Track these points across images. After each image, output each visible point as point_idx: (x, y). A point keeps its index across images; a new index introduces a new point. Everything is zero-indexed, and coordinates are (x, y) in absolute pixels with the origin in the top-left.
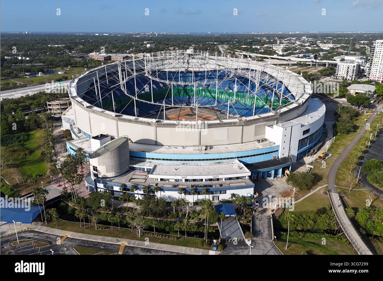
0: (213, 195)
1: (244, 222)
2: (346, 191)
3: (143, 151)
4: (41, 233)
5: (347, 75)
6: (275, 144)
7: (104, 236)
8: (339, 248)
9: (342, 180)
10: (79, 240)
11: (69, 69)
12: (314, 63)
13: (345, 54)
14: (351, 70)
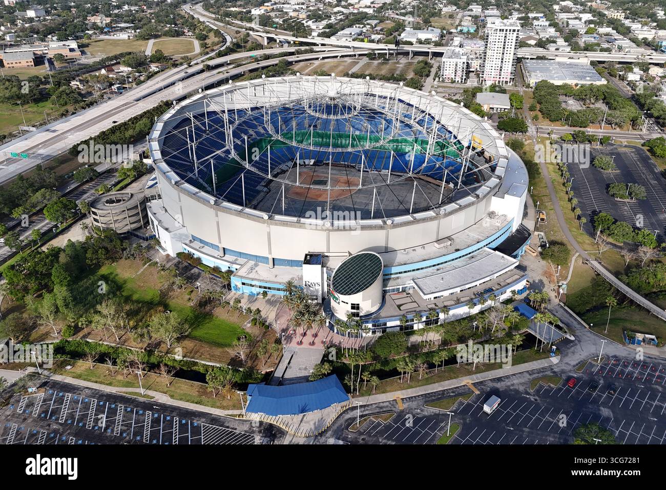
2: (598, 256)
4: (365, 406)
5: (455, 76)
7: (438, 382)
9: (583, 243)
14: (460, 68)
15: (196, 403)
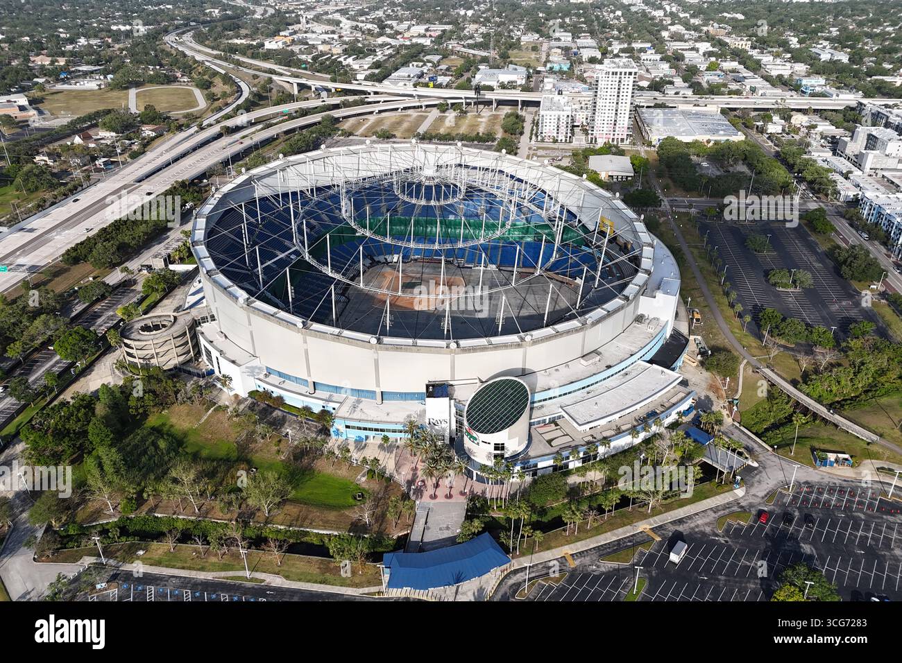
2: (768, 361)
4: (530, 567)
5: (558, 133)
7: (610, 530)
14: (563, 123)
15: (321, 583)
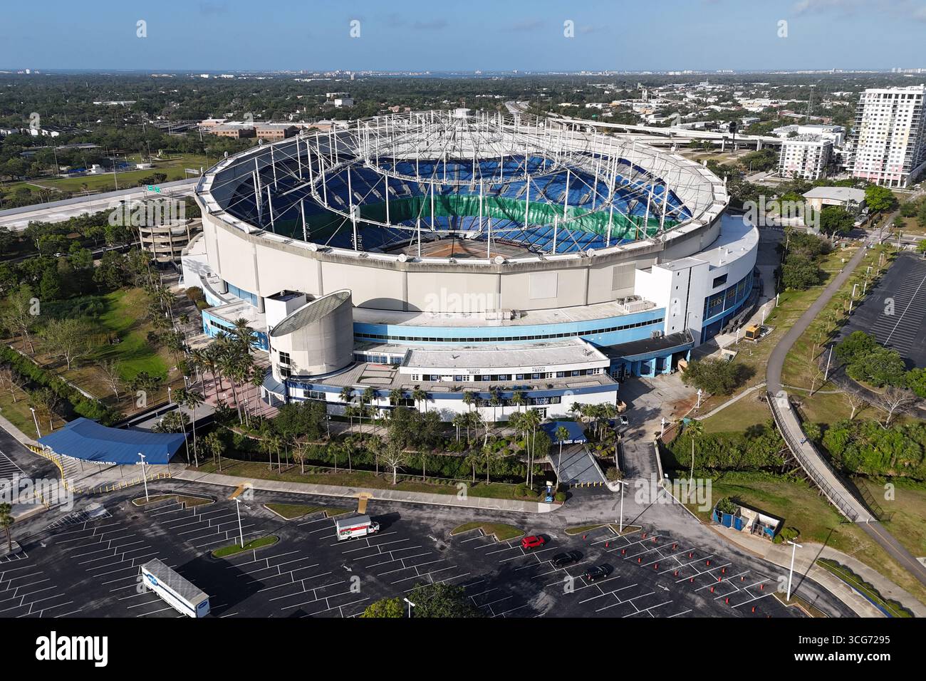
0: (534, 406)
1: (603, 454)
2: (804, 395)
3: (380, 323)
4: (190, 482)
5: (803, 168)
6: (655, 305)
7: (322, 484)
8: (790, 493)
9: (794, 374)
10: (272, 492)
11: (159, 157)
12: (731, 143)
13: (799, 122)
14: (811, 156)
